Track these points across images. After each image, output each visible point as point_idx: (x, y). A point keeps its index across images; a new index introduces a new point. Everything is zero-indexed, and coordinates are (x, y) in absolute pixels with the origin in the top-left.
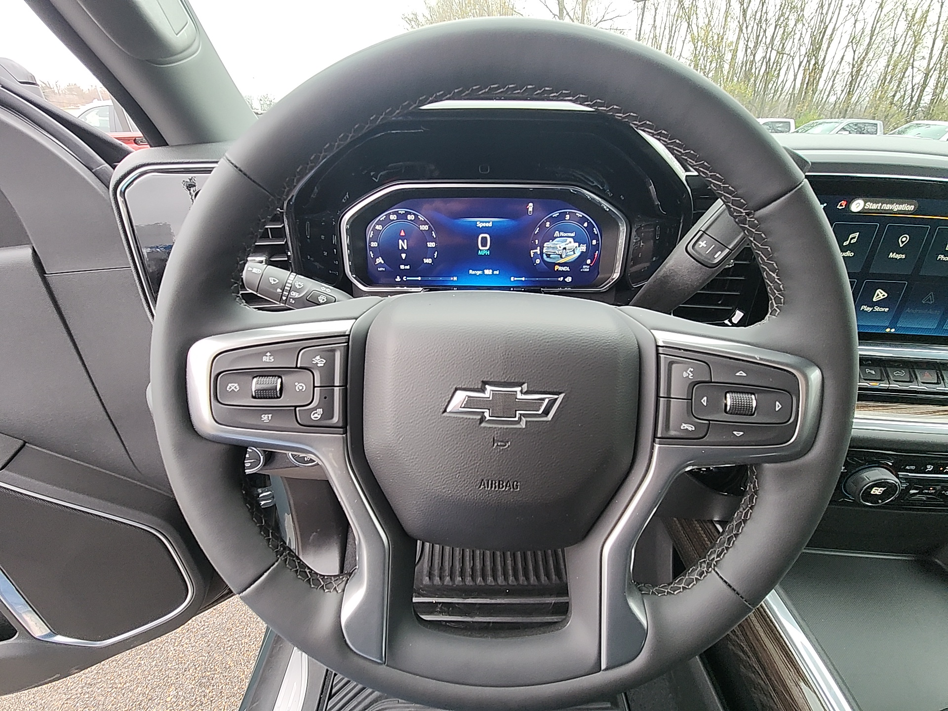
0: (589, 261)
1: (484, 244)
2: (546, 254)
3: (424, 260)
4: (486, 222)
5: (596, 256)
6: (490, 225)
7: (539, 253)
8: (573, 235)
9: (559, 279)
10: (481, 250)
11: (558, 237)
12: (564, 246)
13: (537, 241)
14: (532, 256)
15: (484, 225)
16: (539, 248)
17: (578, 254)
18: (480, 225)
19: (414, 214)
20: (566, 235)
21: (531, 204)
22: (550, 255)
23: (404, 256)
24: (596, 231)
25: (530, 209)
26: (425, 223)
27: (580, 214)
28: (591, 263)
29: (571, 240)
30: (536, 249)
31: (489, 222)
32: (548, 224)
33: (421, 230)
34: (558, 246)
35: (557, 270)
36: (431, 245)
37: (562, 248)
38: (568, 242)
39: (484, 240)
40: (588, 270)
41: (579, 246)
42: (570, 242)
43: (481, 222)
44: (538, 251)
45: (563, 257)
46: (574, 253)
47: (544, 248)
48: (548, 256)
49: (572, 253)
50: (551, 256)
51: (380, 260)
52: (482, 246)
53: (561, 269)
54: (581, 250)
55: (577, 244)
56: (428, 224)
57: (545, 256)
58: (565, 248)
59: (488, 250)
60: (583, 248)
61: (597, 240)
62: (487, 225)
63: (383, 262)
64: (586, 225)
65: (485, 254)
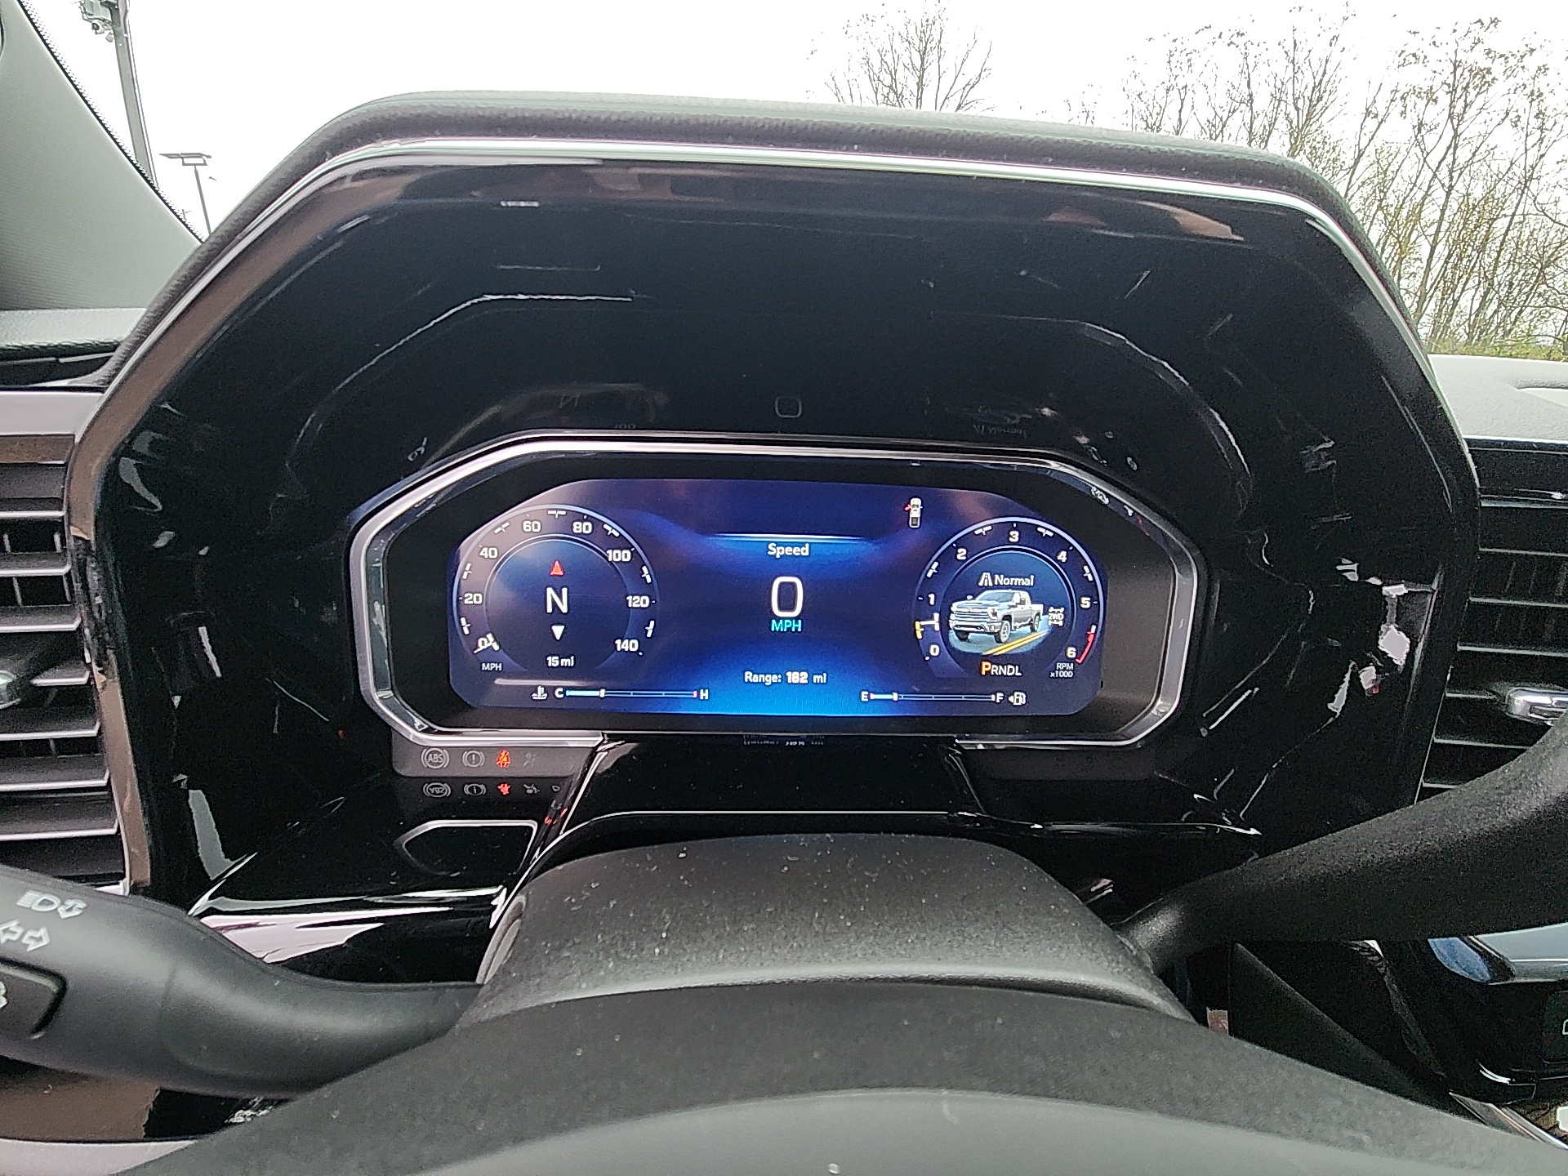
0: (1071, 652)
1: (787, 602)
2: (956, 631)
3: (618, 642)
4: (793, 545)
5: (1090, 639)
6: (805, 551)
7: (937, 628)
8: (1028, 582)
9: (993, 698)
10: (778, 619)
11: (988, 588)
12: (1006, 612)
13: (932, 596)
14: (919, 636)
15: (788, 551)
16: (936, 616)
17: (1042, 631)
18: (778, 552)
19: (590, 519)
20: (1010, 581)
21: (916, 501)
22: (967, 633)
23: (558, 631)
24: (1090, 572)
25: (915, 513)
26: (621, 543)
27: (1046, 529)
28: (1078, 657)
29: (1025, 595)
30: (932, 618)
31: (802, 545)
32: (962, 554)
33: (611, 563)
34: (989, 610)
35: (988, 672)
36: (638, 602)
37: (1000, 615)
38: (1016, 599)
39: (787, 593)
40: (1069, 674)
41: (1046, 612)
42: (1022, 602)
43: (778, 544)
44: (935, 622)
45: (1003, 640)
46: (1033, 630)
47: (952, 616)
48: (963, 636)
49: (1028, 629)
50: (970, 636)
51: (488, 642)
52: (781, 608)
53: (996, 670)
54: (1050, 623)
55: (1040, 607)
56: (629, 547)
57: (953, 637)
58: (1008, 618)
59: (797, 618)
60: (1057, 617)
61: (1094, 597)
62: (796, 551)
63: (496, 647)
64: (1063, 556)
65: (789, 629)
